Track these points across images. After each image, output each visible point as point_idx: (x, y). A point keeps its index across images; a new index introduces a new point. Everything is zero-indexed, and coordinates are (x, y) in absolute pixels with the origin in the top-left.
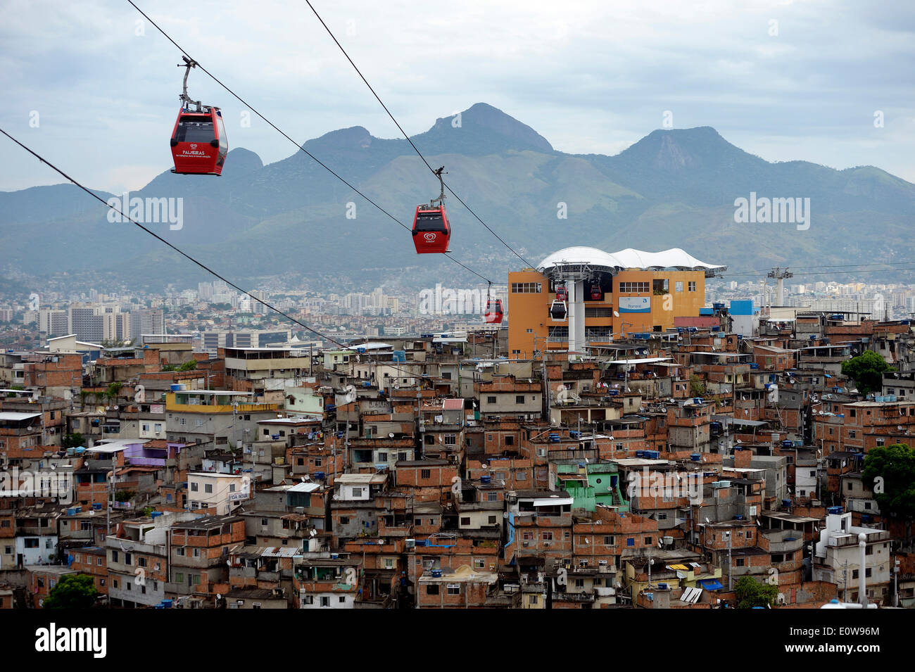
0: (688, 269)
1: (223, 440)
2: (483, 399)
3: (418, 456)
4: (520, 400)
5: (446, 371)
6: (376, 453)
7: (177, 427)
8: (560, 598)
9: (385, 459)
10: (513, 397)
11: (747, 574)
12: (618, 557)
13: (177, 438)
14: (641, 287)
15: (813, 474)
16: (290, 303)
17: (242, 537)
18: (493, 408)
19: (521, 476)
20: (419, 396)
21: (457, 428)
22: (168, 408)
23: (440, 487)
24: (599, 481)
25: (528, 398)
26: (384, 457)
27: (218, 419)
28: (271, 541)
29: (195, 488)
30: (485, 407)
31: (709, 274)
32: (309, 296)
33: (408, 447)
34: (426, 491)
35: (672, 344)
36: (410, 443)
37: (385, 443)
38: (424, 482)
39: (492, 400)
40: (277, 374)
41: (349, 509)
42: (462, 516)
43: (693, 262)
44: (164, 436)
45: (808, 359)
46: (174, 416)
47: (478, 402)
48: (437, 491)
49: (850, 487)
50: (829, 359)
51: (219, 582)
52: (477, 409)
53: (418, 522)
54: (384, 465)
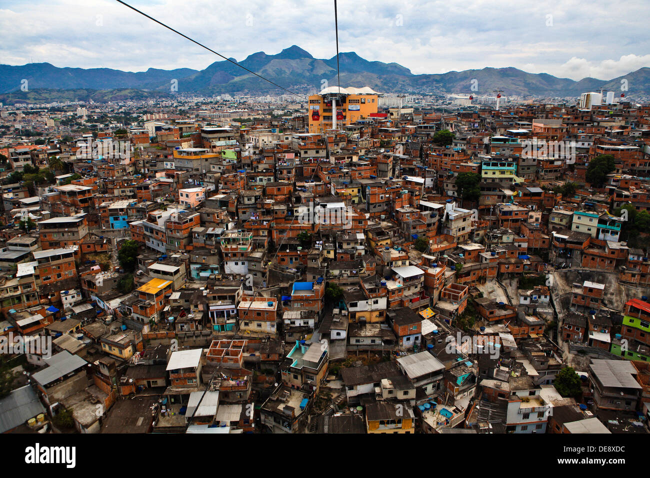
0: (371, 94)
1: (197, 170)
2: (302, 152)
3: (275, 180)
4: (317, 152)
5: (287, 136)
6: (258, 178)
7: (178, 165)
8: (340, 251)
9: (262, 181)
10: (314, 151)
11: (417, 232)
12: (364, 229)
13: (179, 169)
14: (357, 101)
15: (432, 180)
16: (245, 100)
17: (199, 222)
18: (306, 156)
19: (319, 189)
20: (276, 152)
21: (292, 167)
22: (175, 157)
23: (286, 195)
24: (353, 191)
25: (320, 151)
26: (261, 180)
27: (195, 162)
28: (212, 224)
29: (182, 195)
30: (303, 155)
31: (379, 96)
32: (250, 97)
33: (272, 176)
34: (280, 197)
35: (372, 125)
36: (272, 174)
37: (261, 174)
38: (279, 193)
39: (306, 152)
40: (221, 139)
41: (246, 208)
42: (295, 209)
43: (372, 92)
44: (174, 168)
45: (420, 130)
46: (178, 160)
47: (300, 154)
48: (284, 197)
49: (447, 186)
50: (428, 130)
51: (189, 245)
52: (300, 156)
53: (276, 213)
54: (261, 183)
